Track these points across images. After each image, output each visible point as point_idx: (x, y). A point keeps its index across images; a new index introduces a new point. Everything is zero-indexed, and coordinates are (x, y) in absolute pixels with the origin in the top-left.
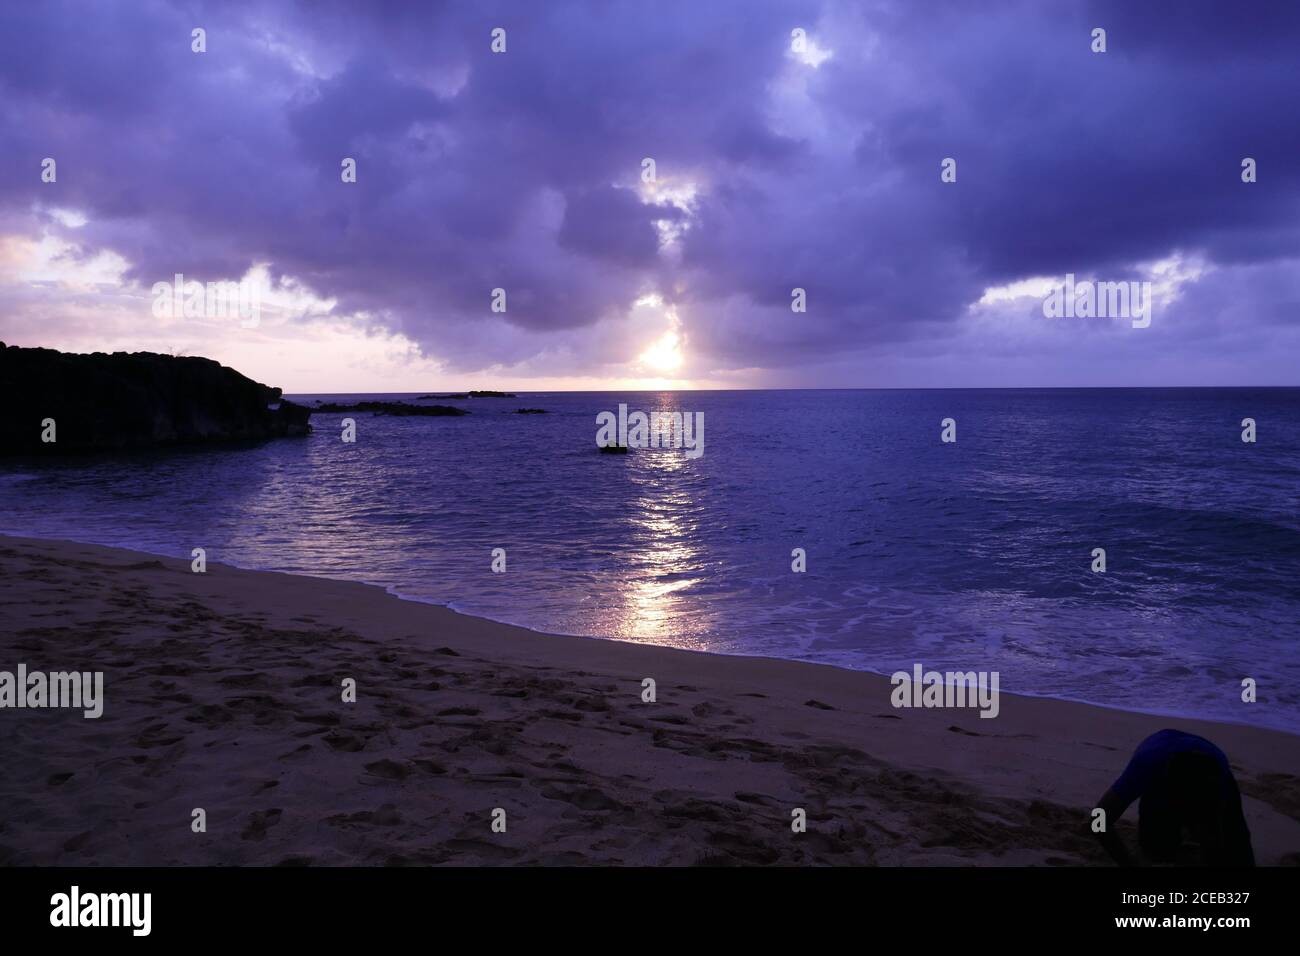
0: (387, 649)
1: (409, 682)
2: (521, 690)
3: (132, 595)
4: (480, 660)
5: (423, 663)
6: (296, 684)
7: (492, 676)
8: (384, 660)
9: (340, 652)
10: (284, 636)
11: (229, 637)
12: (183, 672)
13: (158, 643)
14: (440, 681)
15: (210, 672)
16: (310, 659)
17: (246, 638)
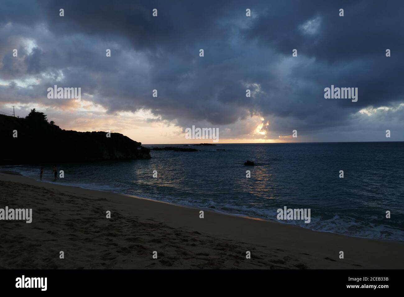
0: (177, 231)
1: (185, 243)
2: (222, 248)
3: (98, 209)
4: (208, 236)
5: (189, 237)
6: (149, 242)
7: (213, 242)
8: (177, 235)
9: (162, 231)
10: (144, 225)
11: (128, 224)
12: (115, 236)
13: (107, 225)
14: (195, 243)
15: (123, 236)
16: (153, 233)
17: (133, 225)
